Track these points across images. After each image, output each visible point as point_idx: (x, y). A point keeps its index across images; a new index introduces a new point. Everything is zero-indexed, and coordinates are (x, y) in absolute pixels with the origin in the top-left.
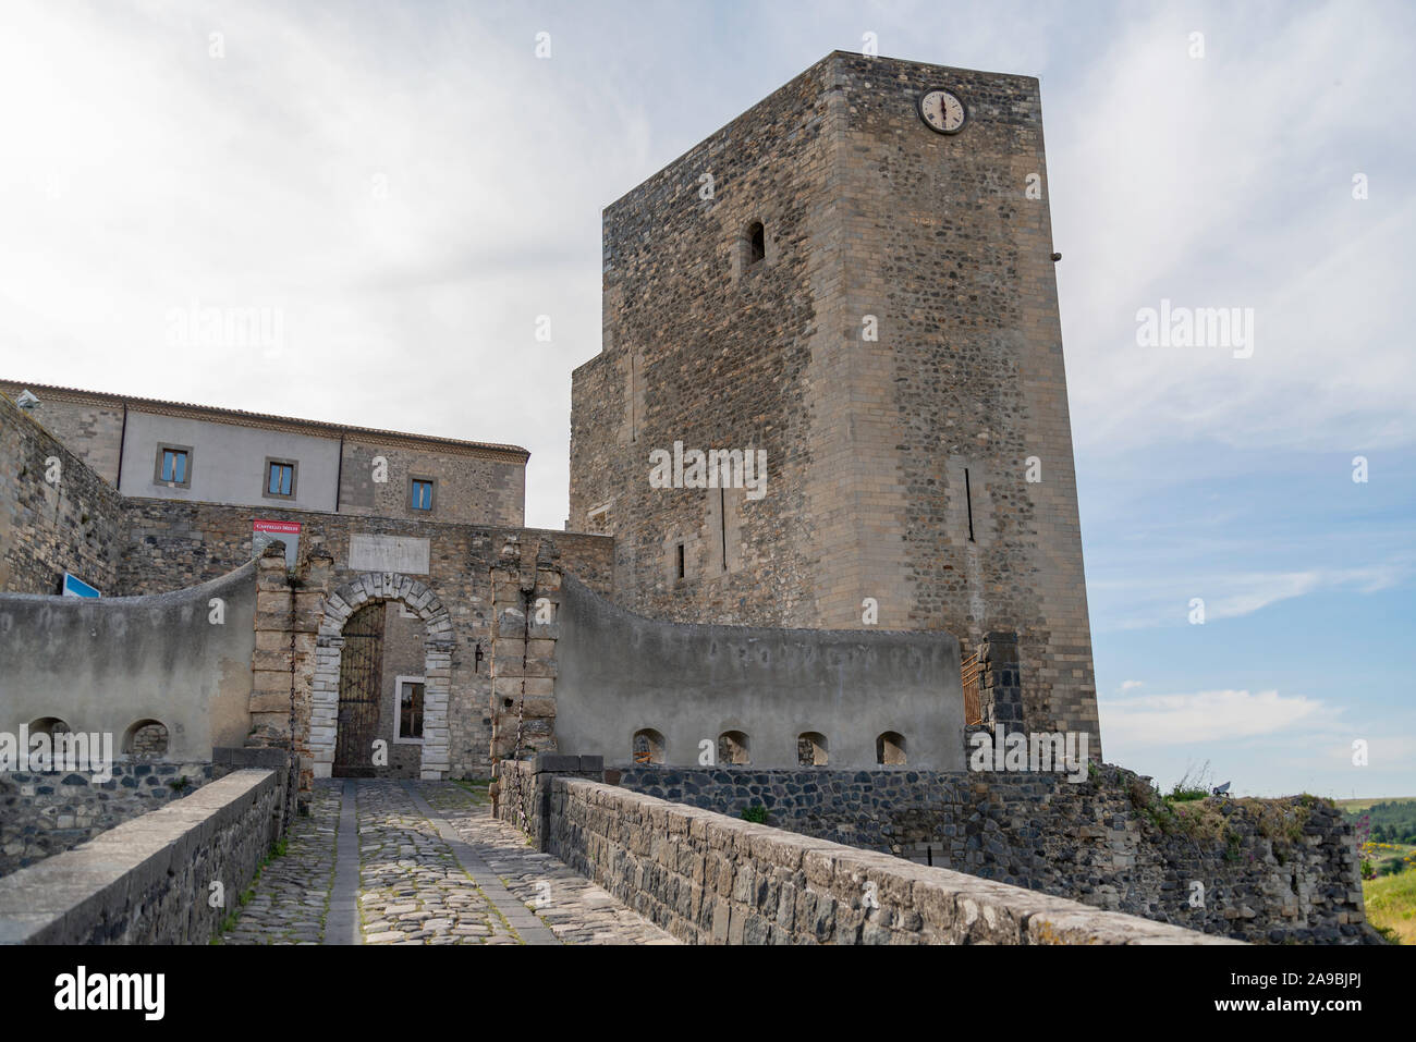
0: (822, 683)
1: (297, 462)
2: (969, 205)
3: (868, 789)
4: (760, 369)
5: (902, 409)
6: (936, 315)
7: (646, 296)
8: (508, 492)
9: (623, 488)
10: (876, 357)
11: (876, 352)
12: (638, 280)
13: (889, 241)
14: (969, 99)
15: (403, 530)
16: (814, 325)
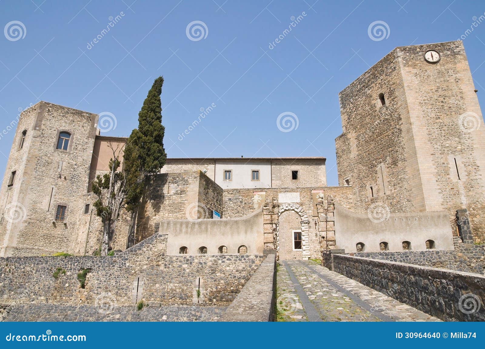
0: (408, 227)
1: (259, 170)
2: (444, 81)
3: (424, 256)
4: (388, 136)
5: (431, 143)
6: (439, 114)
7: (354, 116)
8: (320, 171)
9: (353, 172)
10: (421, 129)
11: (420, 128)
12: (350, 112)
13: (421, 96)
14: (440, 51)
15: (292, 190)
16: (402, 122)
